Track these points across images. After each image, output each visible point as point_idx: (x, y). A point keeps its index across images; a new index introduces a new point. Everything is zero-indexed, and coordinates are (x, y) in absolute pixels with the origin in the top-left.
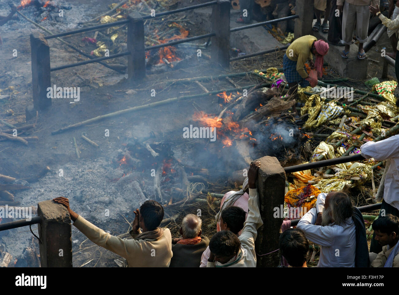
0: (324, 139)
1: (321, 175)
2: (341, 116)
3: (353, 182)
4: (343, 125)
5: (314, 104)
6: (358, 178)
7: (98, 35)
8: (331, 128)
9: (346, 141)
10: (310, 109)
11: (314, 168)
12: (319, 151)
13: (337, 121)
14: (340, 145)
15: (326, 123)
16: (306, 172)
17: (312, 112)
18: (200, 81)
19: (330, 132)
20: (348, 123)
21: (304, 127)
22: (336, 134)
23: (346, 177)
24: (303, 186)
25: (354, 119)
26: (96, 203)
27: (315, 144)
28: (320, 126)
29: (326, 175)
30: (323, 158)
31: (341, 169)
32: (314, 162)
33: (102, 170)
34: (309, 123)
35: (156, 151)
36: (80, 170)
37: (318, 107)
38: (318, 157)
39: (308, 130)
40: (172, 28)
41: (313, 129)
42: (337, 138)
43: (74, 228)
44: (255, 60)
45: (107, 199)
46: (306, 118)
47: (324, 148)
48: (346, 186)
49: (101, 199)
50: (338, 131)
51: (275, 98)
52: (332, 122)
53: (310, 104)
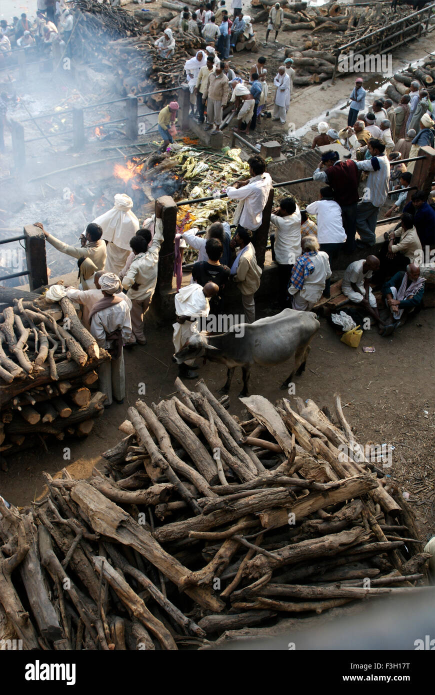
0: (197, 184)
1: (195, 207)
2: (207, 170)
3: (215, 211)
4: (208, 176)
5: (190, 163)
6: (218, 209)
7: (53, 119)
8: (201, 177)
9: (211, 186)
10: (188, 166)
11: (190, 203)
12: (194, 192)
13: (205, 173)
14: (207, 189)
15: (198, 174)
16: (187, 206)
17: (190, 167)
18: (119, 148)
19: (201, 180)
20: (211, 175)
21: (185, 177)
22: (204, 181)
23: (211, 208)
24: (185, 214)
25: (215, 172)
26: (56, 225)
27: (192, 187)
28: (194, 177)
29: (199, 207)
30: (197, 197)
31: (208, 203)
32: (192, 200)
33: (59, 205)
34: (188, 175)
35: (93, 193)
36: (45, 205)
37: (193, 165)
38: (194, 196)
39: (187, 179)
40: (100, 114)
41: (190, 178)
42: (205, 184)
43: (47, 243)
44: (153, 135)
45: (63, 223)
46: (186, 171)
47: (197, 191)
48: (211, 214)
49: (59, 223)
50: (205, 179)
51: (166, 159)
52: (202, 174)
53: (188, 163)
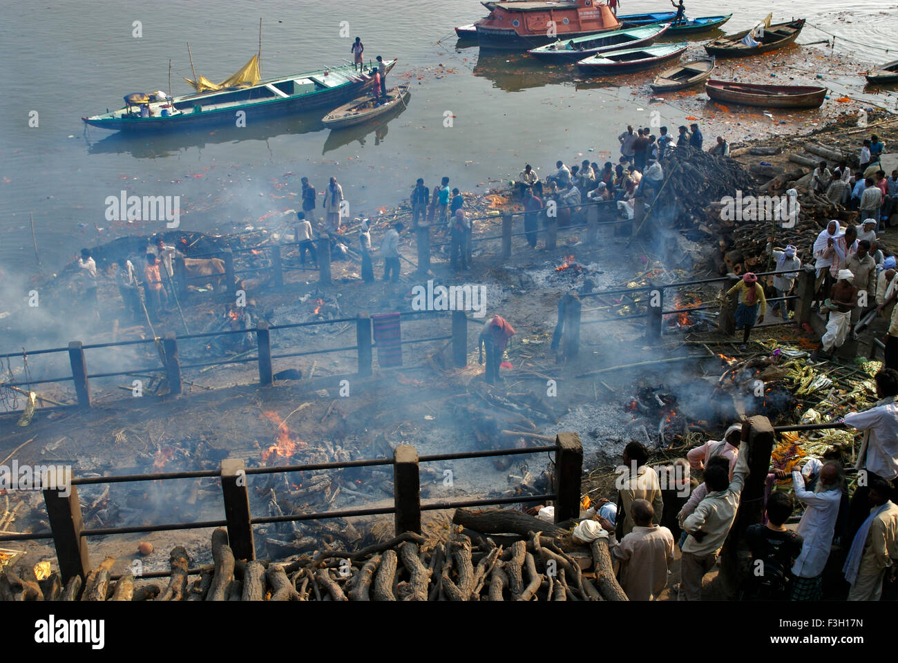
0: (812, 406)
1: (807, 437)
2: (830, 387)
3: (835, 447)
4: (830, 396)
5: (806, 375)
6: (840, 444)
7: (624, 297)
8: (820, 397)
9: (832, 410)
10: (803, 379)
11: (802, 430)
12: (807, 416)
13: (826, 392)
14: (826, 413)
15: (816, 392)
16: (794, 433)
17: (804, 381)
18: (707, 344)
19: (819, 401)
20: (836, 394)
21: (796, 394)
22: (824, 402)
23: (829, 442)
24: (790, 445)
25: (841, 391)
26: (607, 439)
27: (805, 409)
28: (810, 395)
29: (811, 438)
30: (810, 423)
31: (826, 433)
32: (801, 424)
33: (615, 412)
34: (801, 391)
35: (663, 401)
36: (596, 411)
37: (810, 378)
38: (806, 422)
39: (799, 396)
40: (688, 297)
41: (803, 396)
42: (825, 407)
44: (757, 332)
45: (617, 438)
46: (799, 386)
47: (812, 414)
48: (828, 449)
49: (612, 437)
50: (825, 400)
51: (772, 366)
52: (821, 392)
53: (803, 373)
